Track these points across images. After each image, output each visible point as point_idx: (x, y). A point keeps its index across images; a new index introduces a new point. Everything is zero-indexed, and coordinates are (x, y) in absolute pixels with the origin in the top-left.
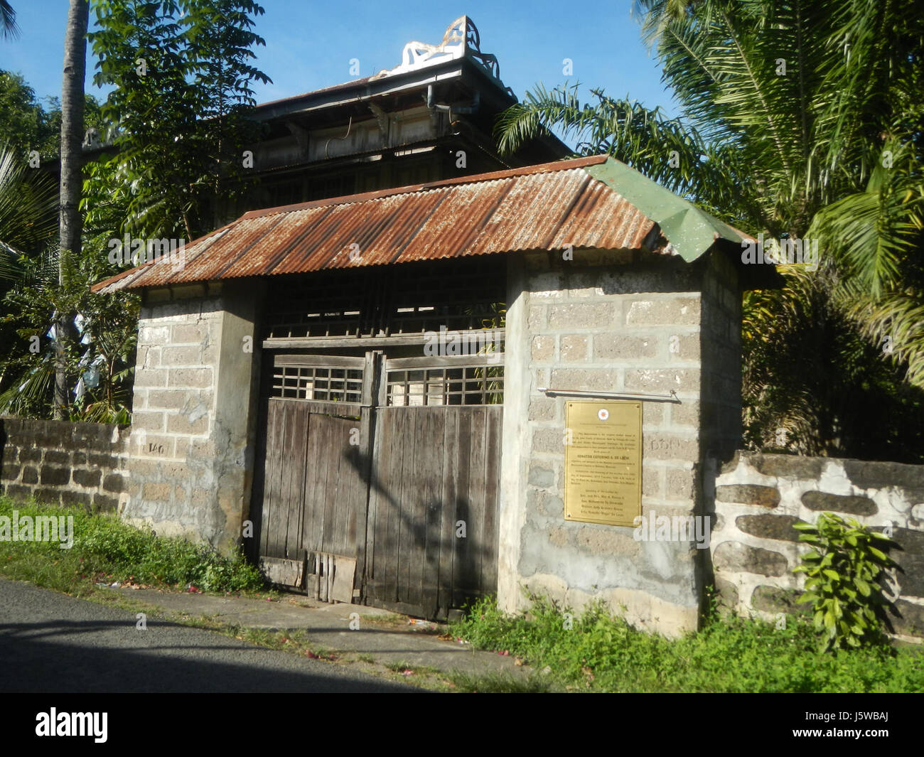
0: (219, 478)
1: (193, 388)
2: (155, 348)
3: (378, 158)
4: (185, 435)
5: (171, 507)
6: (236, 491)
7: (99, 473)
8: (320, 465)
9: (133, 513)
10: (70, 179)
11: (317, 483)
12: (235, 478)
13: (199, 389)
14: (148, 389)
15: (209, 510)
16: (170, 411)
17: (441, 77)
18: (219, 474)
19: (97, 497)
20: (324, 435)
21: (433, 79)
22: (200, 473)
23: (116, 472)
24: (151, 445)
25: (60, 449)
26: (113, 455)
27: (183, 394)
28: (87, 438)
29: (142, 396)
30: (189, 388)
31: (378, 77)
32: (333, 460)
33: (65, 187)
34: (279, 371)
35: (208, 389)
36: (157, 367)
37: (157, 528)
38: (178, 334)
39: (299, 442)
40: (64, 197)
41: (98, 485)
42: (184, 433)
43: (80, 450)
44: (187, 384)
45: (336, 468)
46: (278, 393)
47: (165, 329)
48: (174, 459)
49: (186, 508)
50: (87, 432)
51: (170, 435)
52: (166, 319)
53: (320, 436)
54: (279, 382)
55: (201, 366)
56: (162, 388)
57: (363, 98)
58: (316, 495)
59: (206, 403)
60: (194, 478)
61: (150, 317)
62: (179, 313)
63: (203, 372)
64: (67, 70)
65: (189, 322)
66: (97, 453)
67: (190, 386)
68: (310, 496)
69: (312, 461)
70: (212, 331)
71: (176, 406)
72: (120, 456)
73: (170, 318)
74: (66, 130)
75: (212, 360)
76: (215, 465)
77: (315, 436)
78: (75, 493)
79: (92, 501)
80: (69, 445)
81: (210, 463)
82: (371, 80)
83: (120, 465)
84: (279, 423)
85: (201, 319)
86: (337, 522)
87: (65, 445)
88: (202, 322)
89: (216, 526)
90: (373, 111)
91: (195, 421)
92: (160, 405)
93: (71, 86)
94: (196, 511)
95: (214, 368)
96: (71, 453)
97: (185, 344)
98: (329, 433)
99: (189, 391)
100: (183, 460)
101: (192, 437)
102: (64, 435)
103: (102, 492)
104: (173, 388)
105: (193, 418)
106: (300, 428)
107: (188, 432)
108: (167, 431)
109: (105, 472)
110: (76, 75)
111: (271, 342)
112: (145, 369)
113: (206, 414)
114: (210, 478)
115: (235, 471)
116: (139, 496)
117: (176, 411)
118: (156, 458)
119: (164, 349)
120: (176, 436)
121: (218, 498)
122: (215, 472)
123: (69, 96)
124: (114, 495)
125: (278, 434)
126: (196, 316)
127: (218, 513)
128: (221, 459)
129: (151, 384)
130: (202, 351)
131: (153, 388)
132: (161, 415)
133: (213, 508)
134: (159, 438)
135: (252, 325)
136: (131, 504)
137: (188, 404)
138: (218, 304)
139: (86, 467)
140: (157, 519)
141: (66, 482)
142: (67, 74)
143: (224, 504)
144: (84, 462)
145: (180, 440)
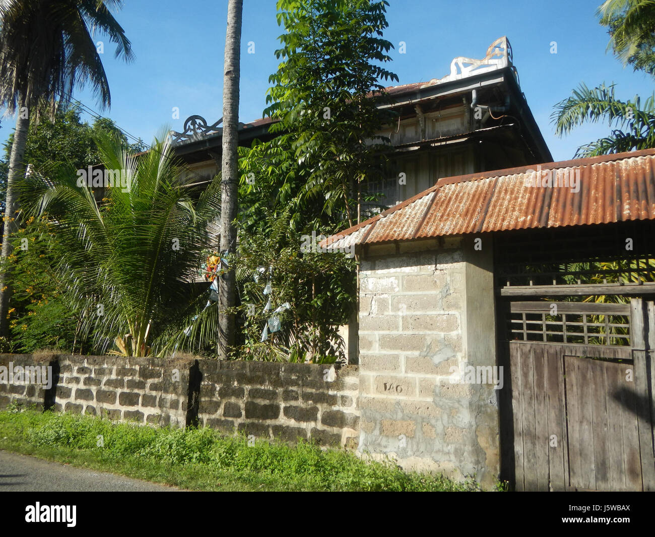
0: (476, 417)
1: (435, 332)
2: (382, 297)
3: (416, 148)
4: (429, 376)
5: (418, 444)
6: (491, 429)
7: (316, 410)
8: (583, 405)
9: (371, 448)
10: (231, 159)
11: (581, 422)
12: (490, 416)
13: (442, 334)
14: (377, 334)
15: (468, 448)
16: (409, 353)
17: (484, 84)
18: (475, 413)
19: (315, 431)
20: (584, 377)
21: (478, 85)
22: (452, 412)
23: (335, 408)
24: (385, 384)
25: (267, 387)
26: (331, 392)
27: (423, 338)
28: (298, 377)
29: (370, 339)
30: (428, 332)
31: (429, 85)
32: (598, 401)
33: (227, 166)
34: (519, 316)
35: (454, 334)
36: (386, 313)
37: (403, 463)
38: (409, 284)
39: (554, 383)
40: (226, 173)
41: (315, 420)
42: (427, 373)
43: (290, 388)
44: (426, 328)
45: (603, 409)
46: (520, 337)
47: (392, 279)
48: (416, 398)
49: (438, 445)
50: (297, 372)
51: (410, 375)
52: (392, 270)
53: (580, 377)
54: (520, 326)
55: (442, 312)
56: (394, 333)
57: (413, 101)
58: (581, 433)
59: (453, 346)
60: (445, 417)
61: (373, 268)
62: (408, 265)
63: (445, 317)
64: (228, 73)
65: (422, 273)
66: (309, 390)
67: (430, 330)
68: (575, 435)
69: (573, 401)
70: (452, 281)
71: (414, 348)
72: (339, 394)
73: (398, 270)
74: (228, 120)
75: (456, 306)
76: (470, 404)
77: (573, 378)
78: (288, 427)
79: (309, 435)
80: (277, 383)
81: (465, 402)
82: (422, 87)
83: (340, 402)
84: (525, 365)
85: (436, 269)
86: (611, 461)
87: (271, 383)
88: (438, 272)
89: (477, 462)
90: (417, 112)
91: (440, 363)
92: (394, 347)
93: (232, 85)
94: (451, 448)
95: (460, 315)
96: (280, 390)
97: (420, 293)
98: (590, 375)
99: (429, 335)
100: (430, 399)
101: (438, 379)
102: (270, 374)
103: (320, 426)
104: (410, 332)
105: (437, 359)
106: (554, 370)
107: (432, 373)
108: (406, 372)
109: (322, 409)
110: (235, 77)
111: (508, 290)
112: (371, 315)
113: (454, 356)
114: (465, 418)
115: (489, 410)
116: (377, 432)
117: (416, 353)
118: (393, 397)
119: (393, 298)
120: (417, 377)
121: (477, 436)
122: (472, 411)
123: (231, 93)
124: (335, 430)
125: (525, 375)
126: (431, 268)
127: (478, 451)
128: (476, 399)
129: (380, 328)
130: (442, 298)
131: (382, 332)
132: (396, 357)
133: (473, 446)
134: (395, 378)
135: (491, 274)
136: (366, 439)
137: (429, 347)
138: (456, 256)
139: (300, 403)
140: (403, 453)
141: (276, 416)
142: (229, 76)
143: (483, 442)
144: (296, 399)
145: (422, 381)
